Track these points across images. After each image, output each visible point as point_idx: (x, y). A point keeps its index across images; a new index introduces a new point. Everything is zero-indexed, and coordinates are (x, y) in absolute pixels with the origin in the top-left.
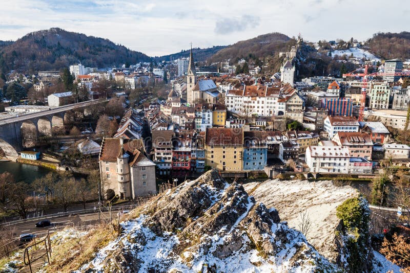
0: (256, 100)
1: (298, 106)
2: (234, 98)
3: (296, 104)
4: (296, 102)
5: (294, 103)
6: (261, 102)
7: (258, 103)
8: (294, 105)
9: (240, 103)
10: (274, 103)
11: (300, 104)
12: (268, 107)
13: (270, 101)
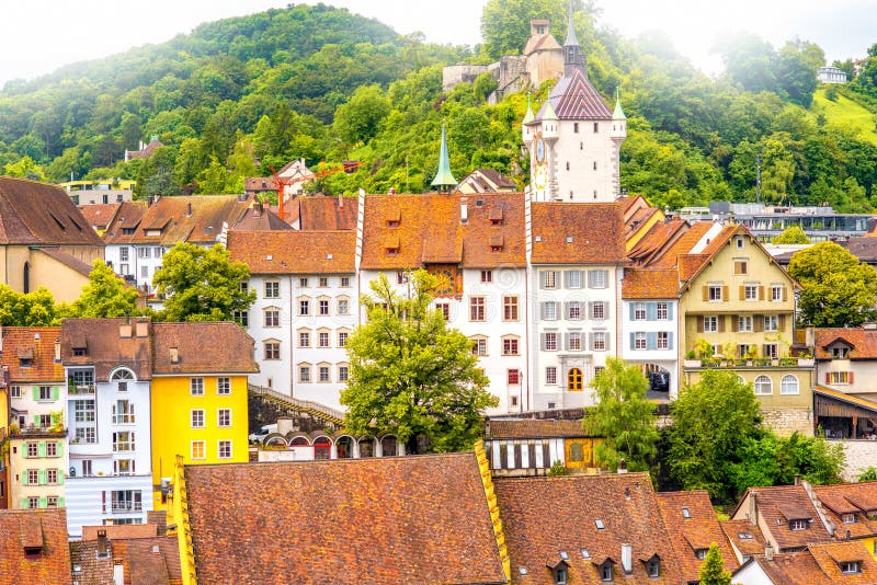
0: (457, 293)
1: (760, 319)
2: (284, 285)
3: (754, 305)
4: (748, 292)
5: (734, 304)
6: (495, 308)
7: (478, 311)
8: (736, 318)
9: (333, 322)
10: (598, 310)
11: (778, 305)
12: (550, 341)
13: (562, 295)
